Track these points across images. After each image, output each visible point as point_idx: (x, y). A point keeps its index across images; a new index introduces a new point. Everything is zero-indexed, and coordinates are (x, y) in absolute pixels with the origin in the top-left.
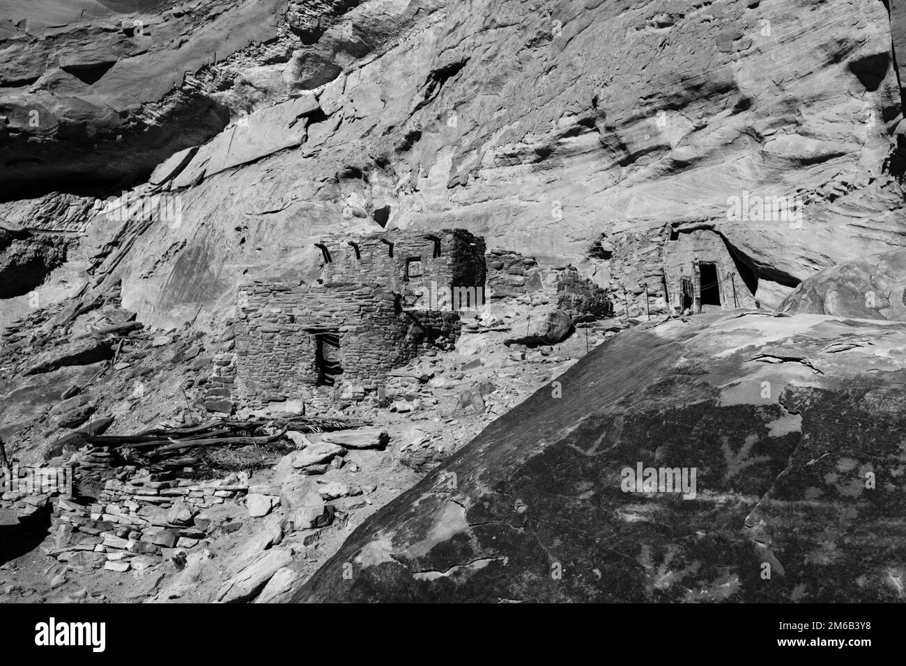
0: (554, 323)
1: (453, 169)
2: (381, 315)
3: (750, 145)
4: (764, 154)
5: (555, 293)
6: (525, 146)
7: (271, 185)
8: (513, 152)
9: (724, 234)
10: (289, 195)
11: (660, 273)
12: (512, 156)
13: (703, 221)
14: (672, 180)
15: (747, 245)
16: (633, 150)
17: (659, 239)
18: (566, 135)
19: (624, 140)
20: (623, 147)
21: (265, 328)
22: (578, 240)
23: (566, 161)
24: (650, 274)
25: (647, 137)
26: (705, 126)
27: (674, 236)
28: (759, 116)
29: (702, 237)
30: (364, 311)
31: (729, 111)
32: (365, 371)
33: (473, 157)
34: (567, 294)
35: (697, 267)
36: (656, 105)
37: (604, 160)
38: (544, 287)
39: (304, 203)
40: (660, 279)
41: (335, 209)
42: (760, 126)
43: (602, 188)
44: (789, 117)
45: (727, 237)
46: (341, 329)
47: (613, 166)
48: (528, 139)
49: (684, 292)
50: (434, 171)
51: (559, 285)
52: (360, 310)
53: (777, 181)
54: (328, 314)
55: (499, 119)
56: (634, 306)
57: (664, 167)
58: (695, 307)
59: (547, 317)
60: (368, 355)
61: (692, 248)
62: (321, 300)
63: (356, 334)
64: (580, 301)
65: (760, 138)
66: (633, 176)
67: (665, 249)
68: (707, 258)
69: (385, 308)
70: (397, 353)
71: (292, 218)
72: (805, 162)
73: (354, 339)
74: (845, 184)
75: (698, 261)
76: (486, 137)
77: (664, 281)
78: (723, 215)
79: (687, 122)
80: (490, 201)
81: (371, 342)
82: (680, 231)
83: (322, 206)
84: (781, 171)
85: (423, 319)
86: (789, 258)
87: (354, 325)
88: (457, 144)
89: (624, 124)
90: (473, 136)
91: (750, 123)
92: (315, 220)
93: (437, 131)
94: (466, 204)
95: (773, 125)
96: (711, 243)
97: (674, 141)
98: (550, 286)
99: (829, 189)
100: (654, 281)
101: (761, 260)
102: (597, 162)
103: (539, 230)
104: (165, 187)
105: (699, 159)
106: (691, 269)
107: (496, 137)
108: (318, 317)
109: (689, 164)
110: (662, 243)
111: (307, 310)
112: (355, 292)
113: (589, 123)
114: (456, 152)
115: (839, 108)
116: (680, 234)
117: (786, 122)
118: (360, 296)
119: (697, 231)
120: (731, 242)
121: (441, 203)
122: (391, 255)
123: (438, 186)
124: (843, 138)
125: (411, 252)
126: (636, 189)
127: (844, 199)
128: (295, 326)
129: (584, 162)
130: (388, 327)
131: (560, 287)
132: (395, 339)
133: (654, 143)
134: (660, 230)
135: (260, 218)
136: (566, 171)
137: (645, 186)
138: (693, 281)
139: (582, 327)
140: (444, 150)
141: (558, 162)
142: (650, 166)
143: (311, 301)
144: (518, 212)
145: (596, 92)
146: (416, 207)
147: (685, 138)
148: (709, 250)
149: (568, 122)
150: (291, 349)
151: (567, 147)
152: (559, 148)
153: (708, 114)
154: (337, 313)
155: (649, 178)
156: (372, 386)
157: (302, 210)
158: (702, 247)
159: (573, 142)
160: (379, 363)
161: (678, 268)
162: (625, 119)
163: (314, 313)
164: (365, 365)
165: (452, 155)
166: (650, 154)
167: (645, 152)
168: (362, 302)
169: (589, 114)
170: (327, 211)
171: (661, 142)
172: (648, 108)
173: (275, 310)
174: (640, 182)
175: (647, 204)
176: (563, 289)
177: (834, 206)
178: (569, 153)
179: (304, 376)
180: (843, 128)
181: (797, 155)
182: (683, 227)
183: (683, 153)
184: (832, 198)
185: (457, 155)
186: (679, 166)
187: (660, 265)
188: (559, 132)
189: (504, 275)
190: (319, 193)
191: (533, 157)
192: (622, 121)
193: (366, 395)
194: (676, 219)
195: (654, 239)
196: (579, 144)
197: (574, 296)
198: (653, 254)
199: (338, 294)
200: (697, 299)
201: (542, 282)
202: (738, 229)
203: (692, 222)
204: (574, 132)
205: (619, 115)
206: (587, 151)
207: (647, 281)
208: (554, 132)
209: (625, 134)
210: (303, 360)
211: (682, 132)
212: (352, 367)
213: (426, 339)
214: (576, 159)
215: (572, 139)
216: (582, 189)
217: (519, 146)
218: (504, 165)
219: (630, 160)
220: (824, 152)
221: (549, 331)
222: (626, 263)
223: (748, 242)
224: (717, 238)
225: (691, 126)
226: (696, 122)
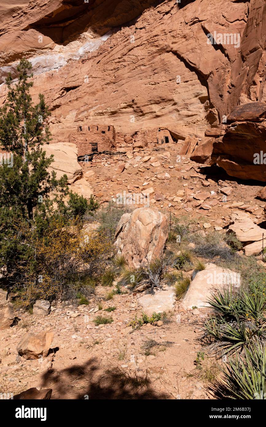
1: (77, 116)
3: (176, 112)
4: (179, 114)
5: (141, 139)
6: (107, 110)
9: (170, 130)
11: (157, 138)
12: (101, 113)
13: (165, 128)
14: (155, 119)
16: (144, 112)
17: (156, 131)
18: (122, 108)
19: (142, 110)
20: (142, 112)
21: (80, 142)
23: (121, 115)
25: (149, 110)
26: (165, 108)
27: (159, 131)
28: (179, 106)
31: (171, 105)
33: (85, 113)
35: (165, 137)
36: (152, 102)
37: (135, 115)
38: (138, 138)
42: (179, 108)
44: (185, 107)
46: (98, 143)
47: (137, 116)
49: (162, 142)
50: (68, 117)
53: (182, 120)
54: (95, 139)
55: (96, 103)
57: (153, 116)
59: (142, 143)
61: (163, 133)
62: (93, 137)
63: (102, 144)
65: (178, 111)
66: (144, 118)
67: (158, 133)
68: (166, 135)
72: (189, 116)
73: (101, 145)
74: (197, 120)
76: (92, 108)
77: (157, 140)
78: (170, 126)
79: (160, 107)
84: (183, 118)
86: (186, 135)
87: (101, 142)
88: (79, 109)
90: (86, 107)
91: (176, 108)
93: (69, 105)
95: (182, 108)
97: (156, 111)
98: (140, 137)
99: (194, 121)
101: (180, 135)
105: (163, 115)
106: (163, 138)
107: (95, 108)
108: (93, 140)
109: (160, 116)
111: (90, 139)
113: (130, 106)
115: (196, 106)
117: (185, 108)
119: (164, 130)
121: (71, 126)
122: (97, 130)
123: (70, 121)
124: (197, 112)
125: (103, 130)
126: (145, 122)
127: (197, 123)
128: (87, 142)
129: (127, 115)
130: (108, 143)
133: (151, 111)
134: (156, 129)
136: (121, 117)
137: (148, 121)
138: (164, 140)
140: (73, 111)
141: (119, 115)
142: (149, 116)
145: (134, 98)
146: (60, 127)
147: (160, 110)
149: (123, 105)
150: (86, 147)
151: (122, 111)
152: (119, 111)
153: (166, 105)
154: (97, 139)
155: (149, 119)
158: (165, 133)
159: (124, 110)
161: (161, 137)
162: (143, 105)
165: (76, 112)
167: (148, 113)
169: (131, 103)
171: (153, 111)
172: (150, 103)
173: (82, 138)
174: (146, 120)
175: (148, 125)
177: (195, 125)
178: (122, 113)
180: (198, 110)
181: (187, 115)
182: (161, 129)
183: (158, 114)
184: (195, 123)
185: (78, 112)
186: (157, 116)
187: (157, 136)
189: (119, 138)
191: (110, 114)
194: (160, 127)
196: (126, 111)
198: (155, 134)
203: (163, 128)
204: (125, 108)
205: (141, 104)
206: (129, 112)
207: (154, 140)
208: (119, 107)
214: (125, 114)
215: (124, 109)
217: (105, 110)
218: (98, 116)
219: (143, 115)
220: (193, 114)
224: (168, 131)
225: (161, 108)
226: (163, 107)
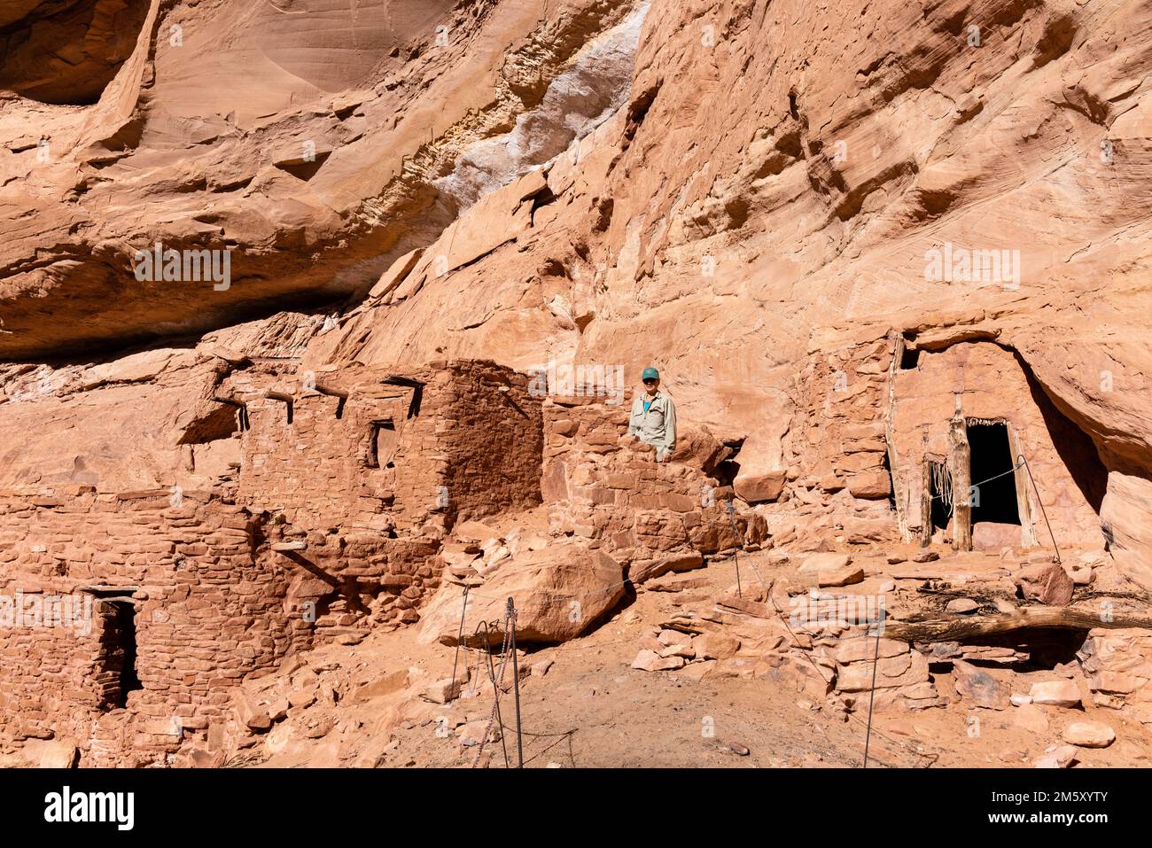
0: (565, 591)
1: (642, 250)
2: (216, 562)
3: (1077, 133)
4: (1111, 147)
5: (587, 510)
6: (715, 201)
7: (478, 289)
8: (701, 213)
9: (1022, 351)
10: (493, 303)
11: (877, 445)
12: (702, 221)
13: (972, 322)
15: (1070, 382)
16: (853, 182)
17: (875, 367)
18: (763, 172)
19: (837, 164)
20: (837, 178)
22: (780, 364)
23: (766, 220)
24: (855, 446)
25: (876, 152)
26: (979, 108)
27: (909, 360)
28: (1095, 55)
29: (970, 360)
30: (177, 554)
31: (1027, 61)
32: (183, 685)
33: (662, 230)
34: (619, 513)
35: (961, 433)
36: (887, 81)
37: (818, 209)
38: (570, 493)
39: (508, 312)
40: (876, 459)
41: (543, 319)
43: (817, 263)
45: (1027, 358)
47: (831, 219)
48: (718, 190)
49: (933, 491)
50: (623, 255)
51: (597, 492)
52: (173, 551)
54: (119, 558)
55: (690, 163)
56: (824, 520)
57: (908, 209)
58: (956, 528)
59: (543, 576)
60: (189, 650)
61: (949, 386)
62: (110, 528)
63: (164, 604)
64: (659, 526)
65: (1098, 111)
66: (862, 235)
67: (889, 390)
68: (986, 410)
69: (225, 546)
70: (256, 644)
71: (493, 333)
73: (160, 615)
75: (961, 417)
76: (675, 195)
77: (886, 465)
78: (1023, 304)
79: (945, 105)
80: (682, 298)
81: (194, 622)
82: (921, 347)
83: (528, 315)
85: (333, 562)
87: (160, 584)
88: (645, 211)
89: (834, 131)
90: (662, 197)
91: (1073, 78)
92: (520, 335)
93: (625, 195)
94: (654, 305)
96: (993, 372)
97: (922, 152)
98: (580, 493)
100: (864, 464)
102: (810, 216)
103: (732, 346)
104: (384, 300)
105: (973, 182)
106: (945, 436)
107: (685, 193)
108: (103, 564)
109: (954, 198)
110: (882, 375)
111: (87, 550)
112: (165, 512)
113: (791, 144)
114: (645, 223)
116: (923, 353)
118: (176, 521)
119: (960, 346)
120: (1036, 371)
121: (629, 305)
123: (627, 280)
125: (377, 410)
126: (866, 259)
128: (67, 582)
129: (792, 217)
130: (234, 588)
131: (600, 497)
132: (251, 612)
133: (890, 161)
134: (875, 346)
135: (461, 334)
136: (770, 237)
137: (879, 252)
138: (950, 465)
139: (657, 589)
140: (633, 223)
141: (757, 223)
142: (886, 211)
143: (95, 529)
144: (707, 315)
145: (793, 81)
147: (943, 140)
148: (989, 391)
149: (762, 149)
151: (765, 193)
152: (755, 198)
153: (986, 78)
154: (133, 557)
155: (886, 235)
156: (199, 719)
157: (505, 321)
158: (971, 385)
159: (773, 184)
160: (212, 669)
161: (918, 434)
162: (836, 121)
163: (99, 556)
164: (182, 673)
165: (640, 229)
166: (885, 186)
168: (177, 534)
169: (789, 126)
170: (535, 322)
171: (900, 158)
172: (874, 91)
173: (38, 547)
174: (871, 246)
175: (881, 289)
176: (611, 499)
178: (769, 206)
179: (78, 688)
182: (926, 337)
185: (645, 228)
187: (877, 426)
188: (752, 168)
190: (525, 298)
191: (727, 220)
192: (830, 127)
193: (183, 738)
194: (911, 321)
195: (862, 368)
196: (782, 187)
197: (639, 515)
198: (862, 401)
199: (137, 516)
200: (961, 508)
201: (568, 482)
202: (1052, 339)
203: (947, 326)
204: (773, 166)
205: (825, 117)
206: (793, 197)
207: (848, 462)
208: (745, 170)
209: (840, 151)
210: (81, 656)
211: (937, 128)
212: (155, 677)
213: (341, 604)
214: (781, 214)
215: (772, 178)
216: (790, 268)
217: (709, 202)
218: (696, 238)
219: (854, 204)
221: (544, 612)
222: (813, 421)
223: (1074, 372)
225: (953, 113)
226: (962, 102)
